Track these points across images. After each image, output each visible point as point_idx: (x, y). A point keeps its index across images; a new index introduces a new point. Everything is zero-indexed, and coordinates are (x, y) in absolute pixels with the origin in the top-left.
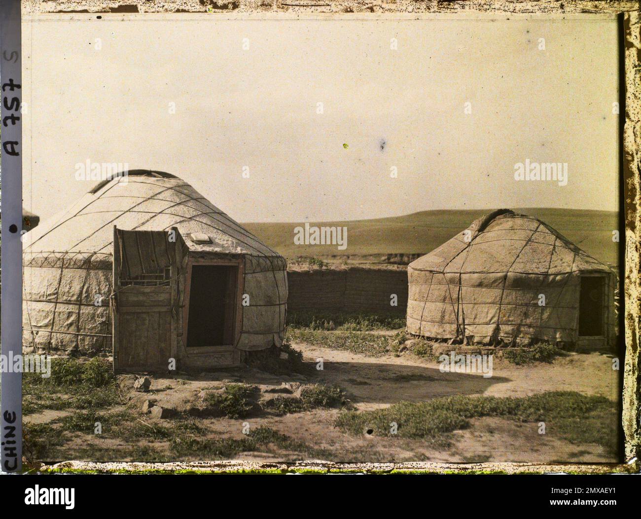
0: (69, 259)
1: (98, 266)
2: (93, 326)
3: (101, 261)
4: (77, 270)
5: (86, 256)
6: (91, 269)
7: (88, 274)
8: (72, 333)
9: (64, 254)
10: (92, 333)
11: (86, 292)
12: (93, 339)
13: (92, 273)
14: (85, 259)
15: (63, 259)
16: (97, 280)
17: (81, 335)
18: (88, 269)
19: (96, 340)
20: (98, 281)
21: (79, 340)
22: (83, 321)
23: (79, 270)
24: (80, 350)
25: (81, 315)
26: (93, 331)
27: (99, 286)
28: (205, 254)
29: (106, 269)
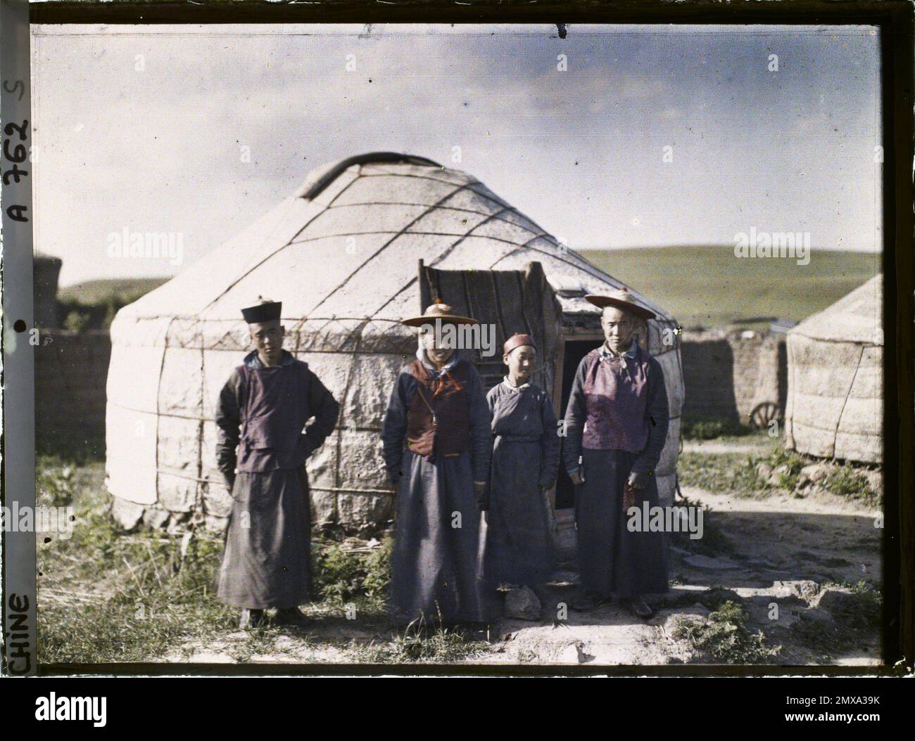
0: (313, 333)
1: (378, 345)
2: (371, 472)
3: (384, 337)
4: (330, 355)
5: (351, 325)
6: (364, 353)
7: (357, 364)
8: (322, 488)
9: (300, 322)
10: (367, 488)
11: (354, 402)
12: (371, 500)
13: (365, 360)
14: (349, 333)
15: (298, 332)
16: (376, 376)
17: (344, 492)
18: (356, 353)
19: (377, 501)
20: (379, 377)
21: (340, 504)
22: (348, 462)
23: (336, 355)
24: (342, 524)
25: (342, 452)
26: (371, 483)
27: (380, 387)
28: (587, 318)
29: (395, 353)
